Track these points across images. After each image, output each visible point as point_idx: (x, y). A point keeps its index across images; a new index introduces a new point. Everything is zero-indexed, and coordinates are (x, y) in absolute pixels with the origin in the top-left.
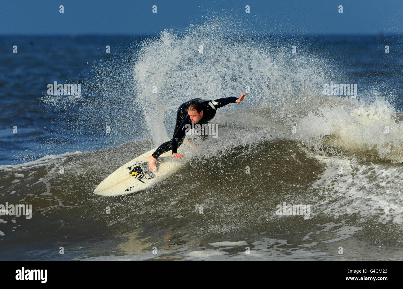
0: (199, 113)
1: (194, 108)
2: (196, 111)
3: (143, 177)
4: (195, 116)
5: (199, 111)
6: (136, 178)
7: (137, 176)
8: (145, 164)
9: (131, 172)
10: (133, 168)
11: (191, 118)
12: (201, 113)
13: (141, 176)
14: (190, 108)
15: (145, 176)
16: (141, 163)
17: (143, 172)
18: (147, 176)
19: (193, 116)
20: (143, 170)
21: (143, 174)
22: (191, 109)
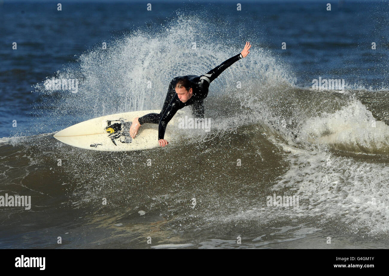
0: (188, 91)
1: (182, 86)
2: (184, 88)
3: (117, 138)
4: (183, 94)
5: (188, 90)
6: (110, 135)
7: (112, 134)
8: (128, 125)
9: (108, 128)
10: (112, 123)
11: (179, 96)
12: (190, 91)
13: (116, 135)
14: (177, 85)
15: (120, 138)
16: (125, 121)
17: (121, 133)
18: (123, 138)
19: (181, 94)
20: (123, 129)
21: (120, 135)
22: (178, 87)
